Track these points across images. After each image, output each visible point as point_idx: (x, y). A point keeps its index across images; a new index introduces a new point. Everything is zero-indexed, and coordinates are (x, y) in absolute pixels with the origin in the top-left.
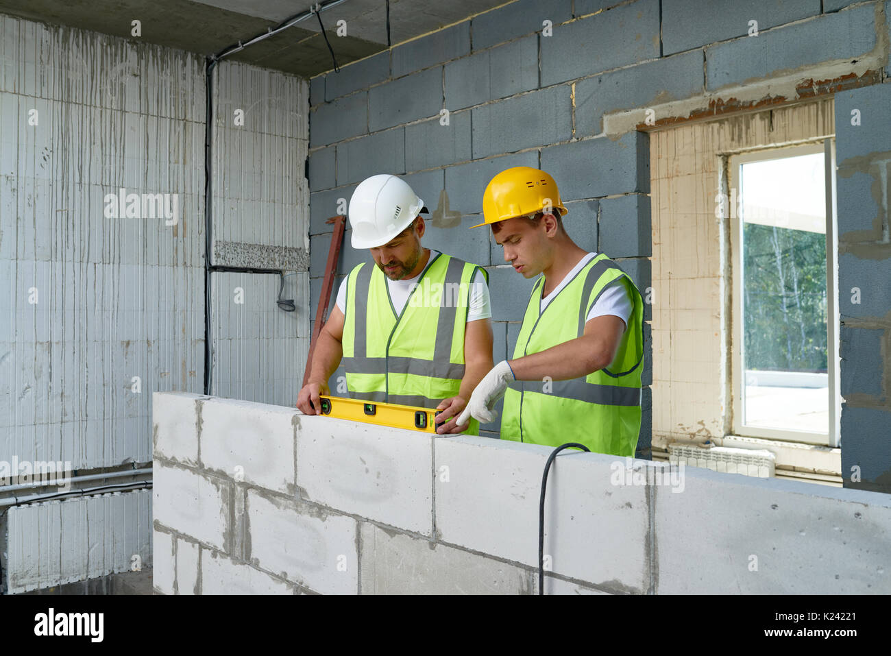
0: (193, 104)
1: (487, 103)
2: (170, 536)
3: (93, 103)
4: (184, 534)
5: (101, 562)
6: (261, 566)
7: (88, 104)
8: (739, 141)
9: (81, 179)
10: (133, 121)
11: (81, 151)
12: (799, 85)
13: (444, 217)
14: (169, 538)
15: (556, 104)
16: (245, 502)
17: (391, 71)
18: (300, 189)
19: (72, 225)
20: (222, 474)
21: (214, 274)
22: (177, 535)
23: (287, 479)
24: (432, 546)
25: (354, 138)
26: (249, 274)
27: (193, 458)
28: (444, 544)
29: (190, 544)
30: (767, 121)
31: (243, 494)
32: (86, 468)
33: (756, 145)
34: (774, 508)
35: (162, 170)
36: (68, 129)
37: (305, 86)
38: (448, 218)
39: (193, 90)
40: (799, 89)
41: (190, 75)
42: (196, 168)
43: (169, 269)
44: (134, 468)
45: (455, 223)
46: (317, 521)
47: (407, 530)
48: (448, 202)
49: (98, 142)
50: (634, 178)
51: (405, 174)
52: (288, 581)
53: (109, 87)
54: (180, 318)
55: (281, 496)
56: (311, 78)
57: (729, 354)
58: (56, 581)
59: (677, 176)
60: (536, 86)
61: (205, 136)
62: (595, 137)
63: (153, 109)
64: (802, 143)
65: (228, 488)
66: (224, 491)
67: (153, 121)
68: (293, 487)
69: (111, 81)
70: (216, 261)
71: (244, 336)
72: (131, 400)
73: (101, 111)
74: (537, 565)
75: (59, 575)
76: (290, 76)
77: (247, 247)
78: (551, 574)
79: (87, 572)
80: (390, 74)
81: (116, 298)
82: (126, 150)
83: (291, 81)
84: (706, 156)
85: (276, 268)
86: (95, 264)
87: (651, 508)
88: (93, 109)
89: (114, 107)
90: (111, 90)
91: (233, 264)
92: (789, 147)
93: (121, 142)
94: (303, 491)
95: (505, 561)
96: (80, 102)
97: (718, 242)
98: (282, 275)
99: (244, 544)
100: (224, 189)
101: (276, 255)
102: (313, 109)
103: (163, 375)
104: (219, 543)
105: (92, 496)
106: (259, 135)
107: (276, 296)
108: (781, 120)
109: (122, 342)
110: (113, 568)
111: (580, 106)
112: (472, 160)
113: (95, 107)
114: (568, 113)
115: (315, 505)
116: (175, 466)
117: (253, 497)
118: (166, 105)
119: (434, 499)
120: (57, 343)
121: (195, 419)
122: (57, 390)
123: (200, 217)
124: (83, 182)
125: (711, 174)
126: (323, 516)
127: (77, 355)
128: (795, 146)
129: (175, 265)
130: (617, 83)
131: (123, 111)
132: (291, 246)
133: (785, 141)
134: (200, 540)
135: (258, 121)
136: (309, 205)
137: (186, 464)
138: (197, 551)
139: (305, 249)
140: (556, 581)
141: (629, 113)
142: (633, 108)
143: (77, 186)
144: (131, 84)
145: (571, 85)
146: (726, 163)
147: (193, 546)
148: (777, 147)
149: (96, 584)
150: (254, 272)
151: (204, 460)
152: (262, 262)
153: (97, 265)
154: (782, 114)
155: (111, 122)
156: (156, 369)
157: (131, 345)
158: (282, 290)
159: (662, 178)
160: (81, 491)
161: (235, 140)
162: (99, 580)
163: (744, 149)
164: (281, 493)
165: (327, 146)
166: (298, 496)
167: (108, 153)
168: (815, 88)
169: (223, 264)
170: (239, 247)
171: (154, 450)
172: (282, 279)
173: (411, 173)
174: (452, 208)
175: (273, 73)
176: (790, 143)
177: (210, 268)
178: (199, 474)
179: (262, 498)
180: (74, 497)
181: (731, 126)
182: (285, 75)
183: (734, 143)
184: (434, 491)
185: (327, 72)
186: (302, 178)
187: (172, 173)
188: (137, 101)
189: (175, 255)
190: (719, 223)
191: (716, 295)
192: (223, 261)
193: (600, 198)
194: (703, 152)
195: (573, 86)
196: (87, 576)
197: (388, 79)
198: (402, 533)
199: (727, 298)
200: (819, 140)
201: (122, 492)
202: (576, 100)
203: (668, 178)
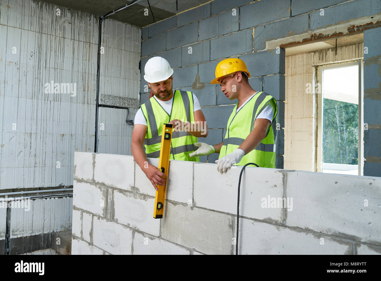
0: (93, 36)
1: (217, 37)
2: (80, 212)
3: (52, 34)
4: (86, 211)
5: (49, 227)
6: (119, 222)
7: (50, 34)
8: (322, 60)
9: (46, 66)
10: (68, 43)
11: (46, 54)
12: (349, 28)
13: (198, 85)
14: (79, 212)
15: (246, 37)
16: (113, 195)
17: (176, 24)
18: (137, 74)
19: (41, 85)
20: (103, 184)
21: (100, 108)
22: (83, 211)
23: (131, 184)
24: (192, 208)
25: (160, 53)
26: (114, 109)
27: (91, 178)
28: (197, 207)
29: (88, 214)
30: (334, 51)
31: (112, 192)
32: (44, 187)
33: (329, 62)
34: (336, 183)
35: (80, 63)
36: (41, 44)
37: (140, 31)
38: (199, 85)
39: (93, 30)
40: (349, 29)
41: (92, 24)
42: (94, 63)
43: (81, 105)
44: (64, 188)
45: (202, 87)
46: (143, 201)
47: (182, 203)
48: (199, 79)
49: (54, 51)
50: (278, 68)
51: (181, 67)
52: (130, 227)
53: (59, 28)
54: (85, 125)
55: (128, 192)
56: (143, 28)
57: (316, 151)
58: (30, 234)
59: (296, 75)
60: (238, 30)
61: (98, 50)
62: (262, 51)
63: (77, 38)
64: (349, 61)
65: (105, 190)
66: (104, 191)
67: (76, 43)
68: (134, 188)
69: (60, 25)
70: (101, 102)
71: (111, 134)
72: (63, 159)
73: (55, 37)
74: (236, 214)
75: (31, 231)
76: (134, 26)
77: (114, 97)
78: (242, 217)
79: (43, 231)
80: (176, 26)
81: (59, 115)
82: (65, 54)
83: (134, 28)
84: (308, 67)
85: (126, 107)
86: (50, 101)
87: (285, 186)
88: (52, 36)
89: (61, 36)
90: (60, 29)
91: (108, 104)
92: (343, 63)
93: (63, 50)
94: (137, 189)
95: (223, 213)
96: (47, 33)
97: (312, 103)
98: (128, 110)
99: (112, 213)
100: (105, 72)
101: (126, 101)
102: (143, 40)
103: (77, 149)
104: (101, 213)
105: (46, 199)
106: (120, 50)
107: (125, 118)
108: (340, 51)
109: (61, 135)
110: (54, 230)
111: (256, 38)
112: (210, 61)
113: (53, 35)
114: (251, 41)
115: (143, 194)
116: (83, 182)
117: (116, 193)
118: (82, 36)
119: (193, 189)
120: (34, 134)
121: (92, 162)
122: (33, 153)
123: (95, 84)
124: (47, 66)
125: (310, 74)
126: (146, 199)
127: (42, 139)
128: (346, 63)
129: (84, 103)
130: (272, 28)
131: (64, 38)
132: (132, 98)
133: (342, 60)
134: (93, 213)
135: (120, 44)
136: (140, 81)
137: (88, 181)
138: (92, 217)
139: (138, 100)
140: (244, 219)
141: (277, 40)
142: (279, 38)
143: (44, 68)
144: (68, 27)
145: (253, 29)
146: (316, 70)
147: (90, 215)
148: (338, 63)
149: (47, 236)
150: (117, 108)
151: (95, 179)
152: (120, 104)
153: (51, 102)
154: (341, 49)
155: (59, 42)
156: (74, 147)
157: (64, 136)
158: (128, 116)
159: (289, 76)
160: (41, 196)
161: (110, 52)
162: (48, 234)
163: (324, 63)
164: (128, 191)
165: (148, 56)
166: (135, 191)
167: (57, 55)
168: (356, 29)
169: (104, 104)
170: (110, 97)
171: (74, 176)
172: (128, 111)
173: (184, 67)
174: (201, 81)
175: (127, 25)
176: (344, 61)
177: (98, 105)
178: (93, 185)
179: (120, 193)
180: (39, 199)
181: (319, 54)
182: (132, 26)
183: (320, 61)
184: (193, 186)
185: (150, 25)
186: (138, 69)
187: (84, 65)
188: (70, 34)
189: (84, 99)
190: (313, 95)
191: (311, 125)
192: (104, 103)
193: (264, 76)
194: (307, 65)
195: (254, 29)
196: (43, 232)
197: (176, 27)
198: (179, 204)
199: (316, 127)
200: (356, 60)
201: (59, 198)
202: (254, 35)
203: (292, 75)
